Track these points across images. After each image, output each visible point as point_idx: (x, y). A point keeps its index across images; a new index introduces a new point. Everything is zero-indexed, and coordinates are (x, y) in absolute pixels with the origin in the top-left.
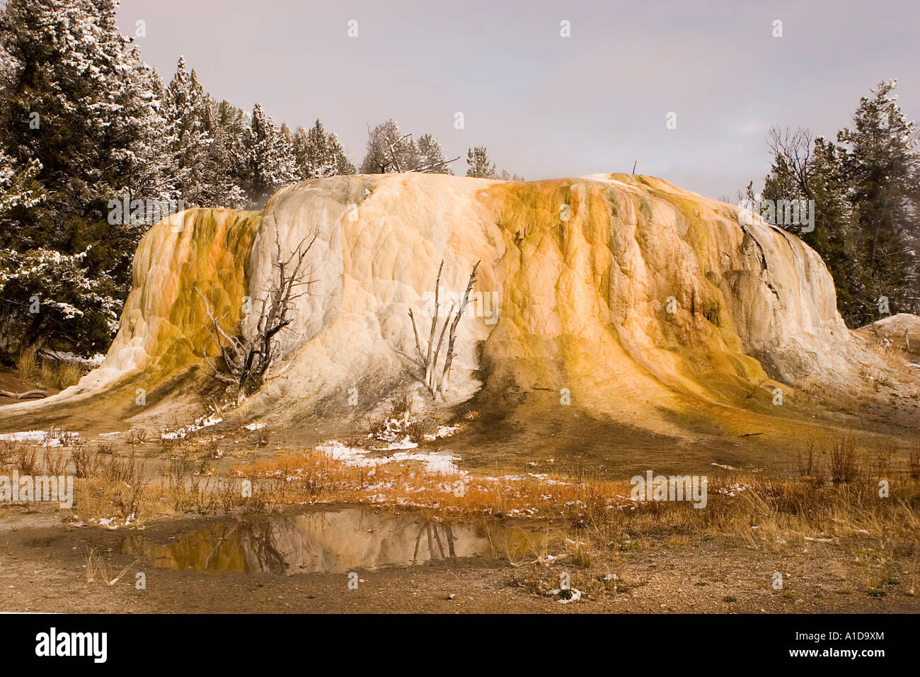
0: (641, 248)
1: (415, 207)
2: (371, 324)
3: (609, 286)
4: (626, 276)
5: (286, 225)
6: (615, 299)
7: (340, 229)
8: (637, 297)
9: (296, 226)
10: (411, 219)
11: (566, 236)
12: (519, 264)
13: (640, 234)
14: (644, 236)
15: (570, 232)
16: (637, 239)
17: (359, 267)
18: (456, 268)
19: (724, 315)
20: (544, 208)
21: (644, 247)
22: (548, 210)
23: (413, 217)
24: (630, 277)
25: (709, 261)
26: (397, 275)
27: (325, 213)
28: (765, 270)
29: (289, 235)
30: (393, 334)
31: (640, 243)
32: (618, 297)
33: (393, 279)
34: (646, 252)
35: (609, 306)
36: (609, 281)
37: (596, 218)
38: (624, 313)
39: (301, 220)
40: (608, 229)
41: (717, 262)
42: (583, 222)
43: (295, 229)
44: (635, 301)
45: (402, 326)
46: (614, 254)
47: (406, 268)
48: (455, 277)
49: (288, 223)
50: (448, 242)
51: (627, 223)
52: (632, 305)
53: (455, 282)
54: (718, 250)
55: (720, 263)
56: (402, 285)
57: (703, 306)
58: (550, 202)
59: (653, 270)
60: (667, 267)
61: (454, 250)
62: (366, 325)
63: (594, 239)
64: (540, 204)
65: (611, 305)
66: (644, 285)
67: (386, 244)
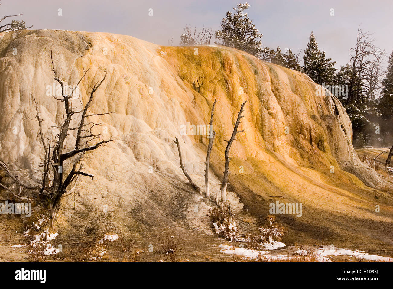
0: (277, 98)
1: (131, 59)
2: (124, 150)
3: (262, 124)
4: (271, 117)
5: (31, 66)
6: (267, 133)
7: (77, 71)
8: (279, 132)
9: (40, 67)
10: (130, 67)
11: (230, 87)
12: (208, 106)
13: (275, 88)
14: (277, 90)
15: (233, 85)
16: (273, 92)
17: (97, 104)
18: (172, 107)
19: (326, 144)
20: (208, 66)
21: (278, 97)
22: (210, 68)
23: (132, 66)
24: (274, 118)
25: (312, 108)
26: (130, 111)
27: (62, 57)
28: (338, 116)
29: (35, 74)
30: (145, 157)
31: (276, 95)
32: (269, 131)
33: (127, 114)
34: (280, 101)
35: (263, 138)
36: (262, 120)
37: (247, 75)
38: (272, 143)
39: (43, 63)
40: (256, 84)
41: (316, 109)
42: (240, 78)
43: (40, 69)
44: (278, 134)
45: (150, 151)
46: (261, 101)
47: (137, 106)
48: (173, 114)
49: (32, 64)
50: (160, 87)
51: (265, 80)
52: (276, 136)
53: (174, 118)
54: (315, 102)
55: (317, 110)
56: (136, 118)
57: (316, 138)
58: (211, 63)
59: (286, 114)
60: (292, 112)
61: (166, 93)
62: (120, 150)
63: (249, 90)
64: (204, 63)
65: (264, 136)
66: (283, 124)
67: (119, 86)
